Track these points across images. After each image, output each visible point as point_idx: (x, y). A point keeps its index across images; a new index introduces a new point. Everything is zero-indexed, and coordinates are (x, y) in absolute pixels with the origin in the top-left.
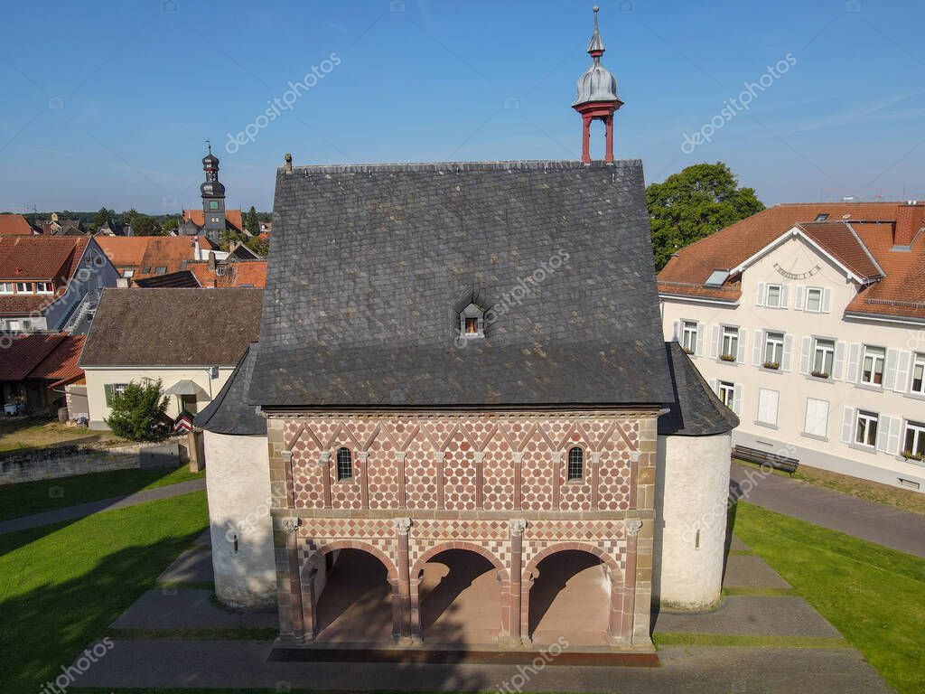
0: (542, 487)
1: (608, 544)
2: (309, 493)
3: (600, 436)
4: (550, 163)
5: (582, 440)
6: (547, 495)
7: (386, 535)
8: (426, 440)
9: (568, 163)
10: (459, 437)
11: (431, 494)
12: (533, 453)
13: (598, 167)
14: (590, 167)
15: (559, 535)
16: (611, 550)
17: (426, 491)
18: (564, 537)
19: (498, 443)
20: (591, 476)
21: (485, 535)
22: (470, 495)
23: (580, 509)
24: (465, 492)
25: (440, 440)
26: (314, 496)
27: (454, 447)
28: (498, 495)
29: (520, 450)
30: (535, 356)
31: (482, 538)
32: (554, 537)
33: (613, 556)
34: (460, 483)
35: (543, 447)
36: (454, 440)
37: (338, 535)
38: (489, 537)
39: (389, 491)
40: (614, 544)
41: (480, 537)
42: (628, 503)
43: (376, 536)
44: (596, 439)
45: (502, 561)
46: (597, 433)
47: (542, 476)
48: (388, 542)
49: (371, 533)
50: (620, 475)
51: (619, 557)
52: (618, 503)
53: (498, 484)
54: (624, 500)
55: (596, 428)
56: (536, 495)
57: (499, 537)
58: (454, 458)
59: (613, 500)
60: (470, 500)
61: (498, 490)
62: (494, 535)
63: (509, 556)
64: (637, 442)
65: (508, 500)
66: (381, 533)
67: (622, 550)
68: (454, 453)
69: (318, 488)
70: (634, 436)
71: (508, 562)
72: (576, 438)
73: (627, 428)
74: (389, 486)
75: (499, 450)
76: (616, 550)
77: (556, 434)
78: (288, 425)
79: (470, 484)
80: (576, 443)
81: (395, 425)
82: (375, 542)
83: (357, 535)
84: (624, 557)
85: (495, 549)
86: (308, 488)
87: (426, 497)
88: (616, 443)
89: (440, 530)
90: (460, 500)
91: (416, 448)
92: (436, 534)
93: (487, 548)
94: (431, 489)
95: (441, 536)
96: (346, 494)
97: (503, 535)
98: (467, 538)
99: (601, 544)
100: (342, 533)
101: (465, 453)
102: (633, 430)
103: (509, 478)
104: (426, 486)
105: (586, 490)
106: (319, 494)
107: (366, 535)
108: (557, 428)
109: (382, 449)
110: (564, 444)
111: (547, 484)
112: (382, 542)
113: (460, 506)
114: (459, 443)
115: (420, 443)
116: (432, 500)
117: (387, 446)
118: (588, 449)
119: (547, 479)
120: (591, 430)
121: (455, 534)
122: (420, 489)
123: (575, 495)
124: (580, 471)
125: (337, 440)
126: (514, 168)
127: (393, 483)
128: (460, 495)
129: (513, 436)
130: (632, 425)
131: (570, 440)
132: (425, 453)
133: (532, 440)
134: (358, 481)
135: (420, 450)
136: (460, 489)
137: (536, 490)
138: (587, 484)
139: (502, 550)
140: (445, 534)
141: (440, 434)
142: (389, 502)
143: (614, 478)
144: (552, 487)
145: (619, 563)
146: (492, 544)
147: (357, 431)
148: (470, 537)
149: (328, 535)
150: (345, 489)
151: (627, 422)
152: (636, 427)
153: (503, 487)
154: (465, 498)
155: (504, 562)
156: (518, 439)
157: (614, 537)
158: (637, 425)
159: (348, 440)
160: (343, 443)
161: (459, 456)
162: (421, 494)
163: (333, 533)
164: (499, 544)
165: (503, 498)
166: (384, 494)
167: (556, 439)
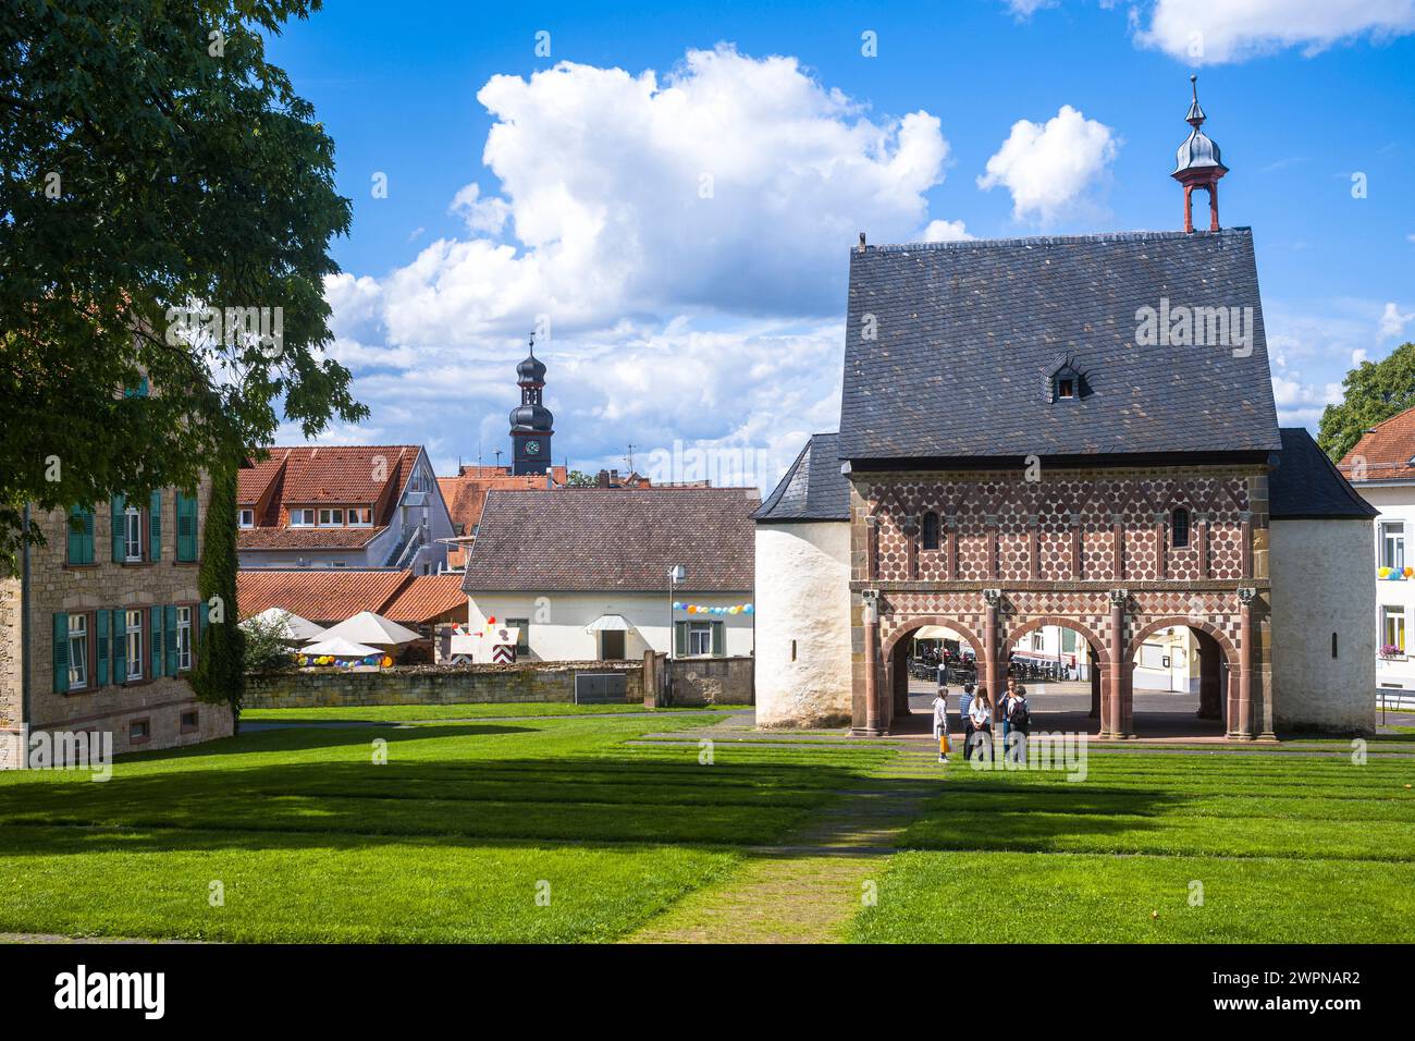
0: (1144, 553)
1: (1219, 619)
2: (891, 564)
3: (1206, 495)
4: (1148, 235)
5: (1186, 500)
6: (1150, 563)
7: (973, 611)
8: (1019, 502)
9: (1169, 234)
10: (1054, 499)
11: (1024, 563)
12: (1133, 515)
13: (1201, 238)
14: (1193, 237)
15: (1165, 609)
16: (1223, 626)
17: (1018, 559)
18: (1171, 611)
19: (1096, 505)
20: (1198, 540)
21: (1082, 608)
22: (1066, 563)
23: (1188, 579)
24: (1061, 560)
25: (1034, 502)
26: (897, 567)
27: (1048, 510)
28: (1096, 563)
29: (1120, 512)
30: (1134, 416)
31: (1079, 612)
32: (1160, 611)
33: (1226, 633)
34: (1055, 550)
35: (1144, 509)
36: (1048, 502)
37: (921, 611)
38: (1087, 611)
39: (978, 560)
40: (1227, 618)
41: (1077, 612)
42: (1241, 571)
43: (963, 611)
44: (1202, 499)
45: (1101, 640)
46: (1202, 492)
47: (1144, 541)
48: (976, 619)
49: (957, 608)
50: (1229, 539)
51: (1233, 634)
52: (1230, 571)
53: (1096, 550)
54: (1236, 568)
55: (1202, 486)
56: (1138, 563)
57: (1098, 612)
58: (1049, 522)
59: (1224, 567)
60: (1066, 570)
61: (1097, 557)
62: (1093, 608)
63: (1110, 634)
64: (1246, 501)
65: (1108, 569)
66: (968, 608)
67: (1237, 626)
68: (1048, 516)
69: (902, 558)
70: (1243, 495)
71: (1109, 641)
72: (1180, 498)
73: (1236, 486)
74: (978, 554)
75: (1096, 512)
76: (1230, 626)
77: (1158, 494)
78: (873, 488)
79: (1066, 550)
80: (1180, 503)
81: (986, 487)
82: (961, 619)
83: (941, 611)
84: (1240, 634)
85: (1094, 626)
86: (891, 558)
87: (1018, 566)
88: (1223, 503)
89: (1033, 603)
90: (1055, 569)
91: (1007, 511)
92: (1028, 609)
93: (1084, 624)
94: (1024, 557)
95: (1034, 611)
96: (931, 564)
97: (1102, 608)
98: (1063, 612)
99: (1212, 619)
100: (926, 608)
101: (1060, 516)
102: (1241, 489)
103: (1108, 544)
104: (1018, 554)
105: (1192, 556)
106: (902, 564)
107: (952, 611)
108: (1159, 487)
109: (971, 513)
110: (1168, 504)
111: (1150, 550)
112: (969, 618)
113: (1056, 576)
114: (1054, 506)
115: (1013, 506)
116: (1024, 569)
117: (977, 510)
118: (1194, 510)
119: (1150, 544)
120: (1196, 489)
121: (1049, 608)
122: (1012, 557)
123: (1181, 562)
124: (1186, 537)
125: (924, 504)
126: (1109, 240)
127: (983, 550)
128: (1055, 563)
129: (1112, 497)
130: (1241, 483)
131: (1174, 500)
132: (1018, 516)
133: (1132, 501)
134: (945, 548)
135: (1012, 513)
136: (1055, 557)
137: (1139, 556)
138: (1193, 549)
139: (1101, 626)
140: (1039, 608)
141: (1034, 495)
142: (978, 572)
143: (1224, 543)
144: (1155, 553)
145: (1233, 642)
146: (1091, 619)
147: (945, 494)
148: (1066, 611)
149: (910, 611)
150: (932, 558)
151: (1234, 480)
152: (1245, 486)
153: (1102, 554)
154: (1060, 566)
155: (1103, 641)
156: (1117, 500)
157: (1226, 611)
158: (1246, 483)
159: (936, 503)
160: (930, 507)
161: (1054, 519)
162: (1012, 563)
163: (915, 608)
164: (1099, 619)
165: (1102, 566)
166: (972, 563)
167: (1158, 500)
